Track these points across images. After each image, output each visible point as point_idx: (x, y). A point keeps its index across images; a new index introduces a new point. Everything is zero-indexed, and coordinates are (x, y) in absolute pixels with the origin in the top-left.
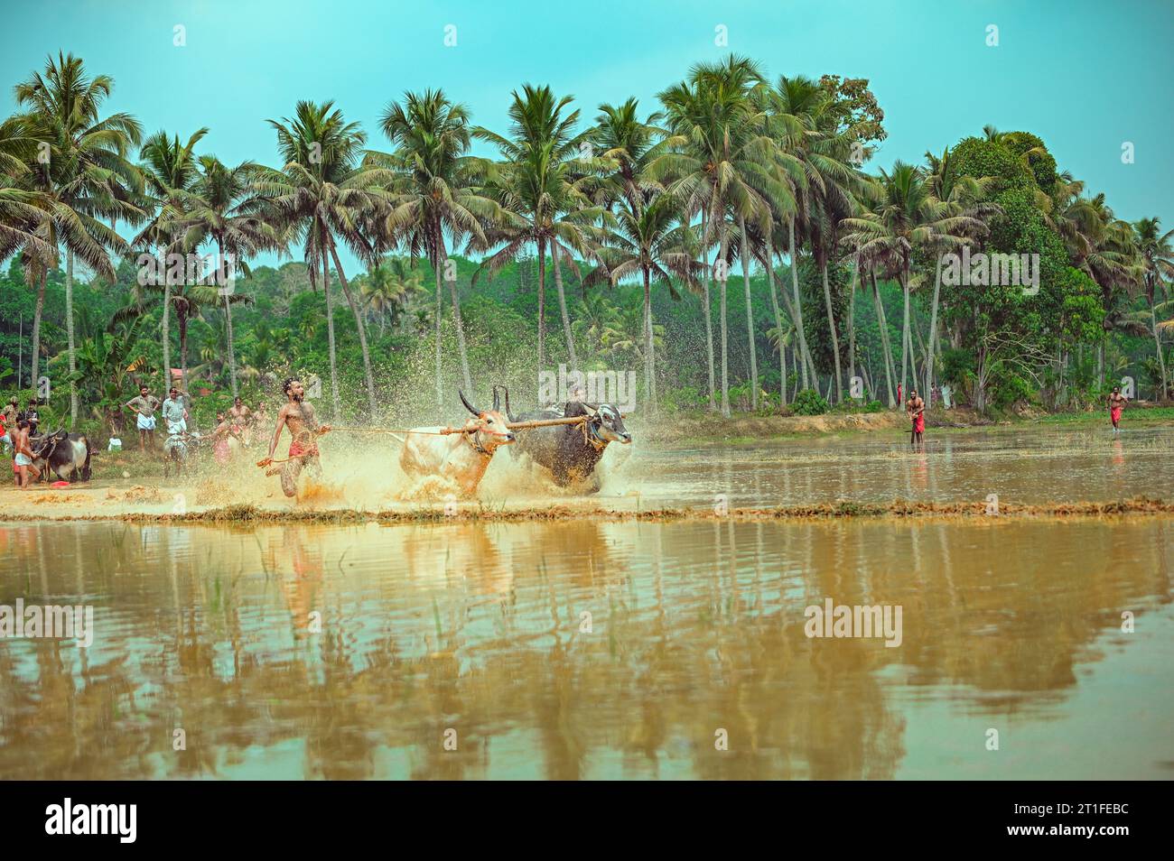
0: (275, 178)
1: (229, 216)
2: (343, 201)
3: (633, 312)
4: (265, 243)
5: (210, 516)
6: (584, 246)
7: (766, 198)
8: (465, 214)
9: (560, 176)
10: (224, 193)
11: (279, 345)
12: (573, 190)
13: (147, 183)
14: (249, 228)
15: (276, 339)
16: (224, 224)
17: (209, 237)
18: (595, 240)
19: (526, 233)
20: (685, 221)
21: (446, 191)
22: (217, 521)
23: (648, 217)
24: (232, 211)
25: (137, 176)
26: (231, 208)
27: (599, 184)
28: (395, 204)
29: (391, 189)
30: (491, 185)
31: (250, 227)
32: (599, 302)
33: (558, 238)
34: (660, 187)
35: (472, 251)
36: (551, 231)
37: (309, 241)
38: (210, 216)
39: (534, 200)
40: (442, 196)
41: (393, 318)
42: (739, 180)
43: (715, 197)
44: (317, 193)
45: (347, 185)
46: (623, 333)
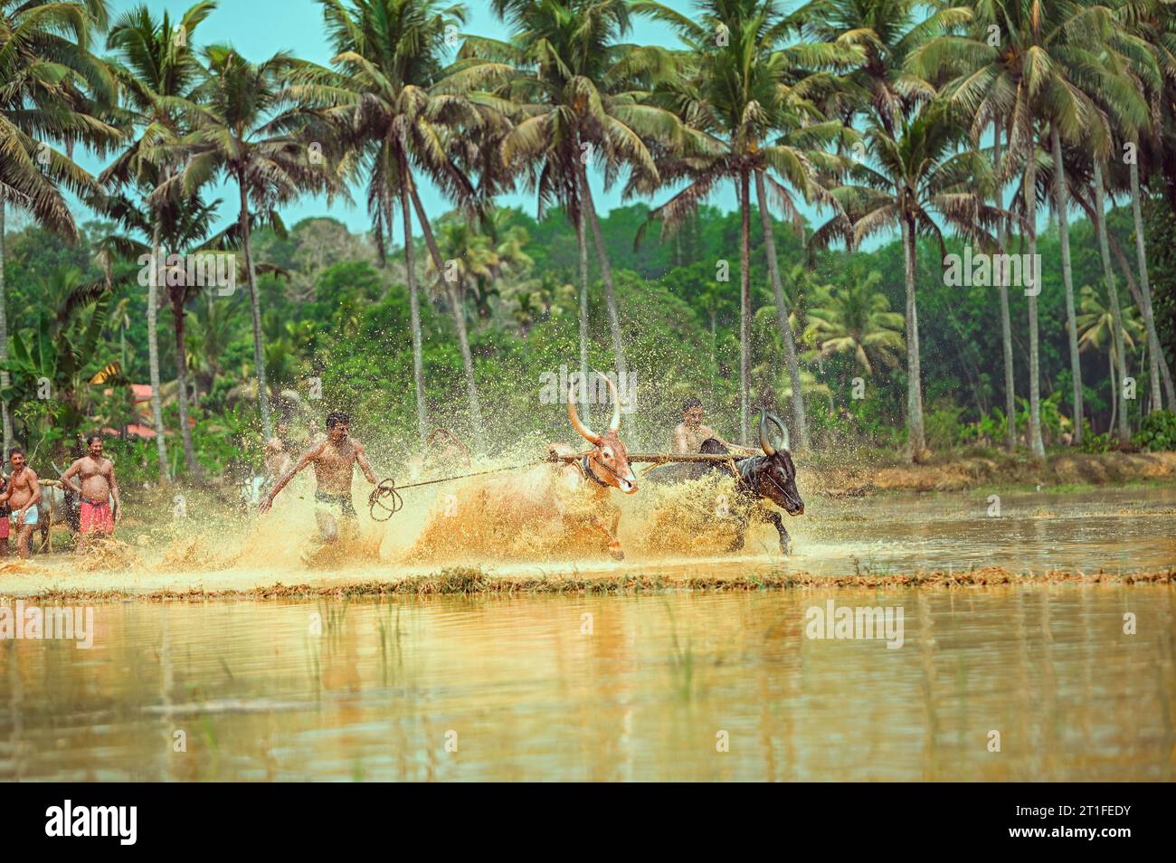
0: (325, 79)
1: (254, 139)
2: (434, 114)
3: (855, 292)
4: (311, 180)
5: (408, 587)
6: (811, 184)
7: (1102, 105)
8: (625, 134)
9: (775, 74)
10: (246, 101)
11: (300, 347)
12: (792, 96)
13: (121, 87)
14: (288, 159)
15: (296, 337)
16: (246, 152)
17: (222, 174)
18: (828, 175)
19: (719, 165)
20: (973, 143)
21: (594, 98)
22: (421, 596)
23: (913, 137)
24: (260, 131)
25: (105, 76)
26: (256, 127)
27: (835, 86)
28: (516, 119)
29: (505, 95)
30: (664, 88)
31: (289, 157)
32: (800, 277)
33: (770, 171)
34: (927, 89)
35: (634, 192)
36: (760, 160)
37: (377, 178)
38: (225, 139)
39: (733, 113)
40: (588, 107)
41: (481, 303)
42: (1059, 78)
43: (1019, 105)
44: (392, 104)
45: (439, 90)
46: (839, 327)
